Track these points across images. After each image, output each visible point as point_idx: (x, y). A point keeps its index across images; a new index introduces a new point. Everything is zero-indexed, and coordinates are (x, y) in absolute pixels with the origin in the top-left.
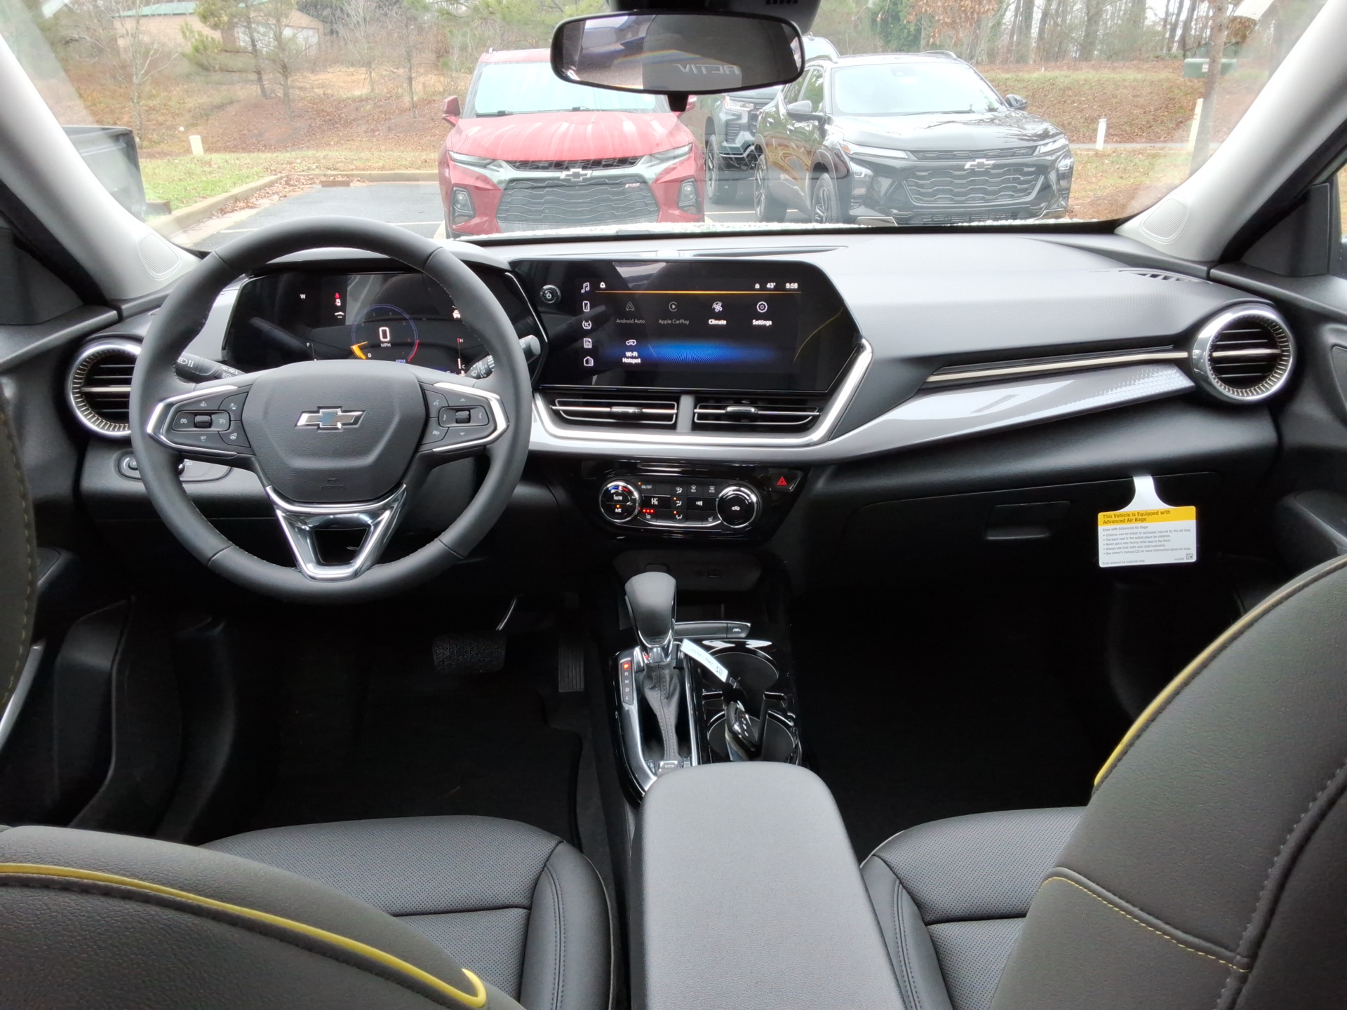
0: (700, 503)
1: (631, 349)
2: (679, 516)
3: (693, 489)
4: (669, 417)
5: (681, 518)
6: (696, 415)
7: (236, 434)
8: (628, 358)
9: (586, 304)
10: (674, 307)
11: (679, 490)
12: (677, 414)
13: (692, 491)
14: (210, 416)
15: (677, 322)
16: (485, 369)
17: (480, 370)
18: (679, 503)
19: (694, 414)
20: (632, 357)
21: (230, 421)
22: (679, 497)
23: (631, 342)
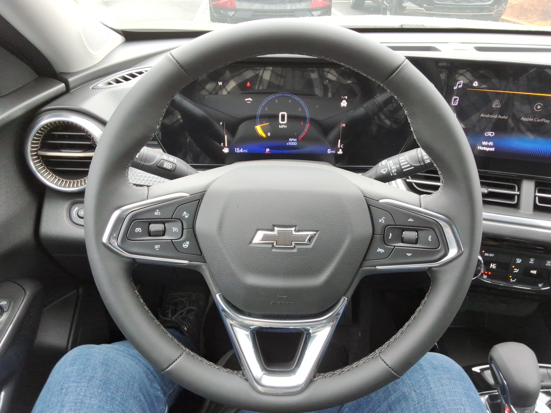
0: (534, 272)
1: (489, 139)
2: (513, 279)
3: (532, 261)
4: (511, 197)
5: (514, 281)
6: (537, 198)
7: (188, 243)
8: (483, 146)
9: (455, 99)
10: (539, 107)
11: (519, 261)
12: (519, 196)
13: (530, 262)
14: (164, 224)
15: (538, 121)
16: (397, 169)
17: (391, 169)
18: (516, 271)
19: (535, 196)
20: (488, 146)
21: (183, 229)
22: (517, 266)
23: (490, 134)
